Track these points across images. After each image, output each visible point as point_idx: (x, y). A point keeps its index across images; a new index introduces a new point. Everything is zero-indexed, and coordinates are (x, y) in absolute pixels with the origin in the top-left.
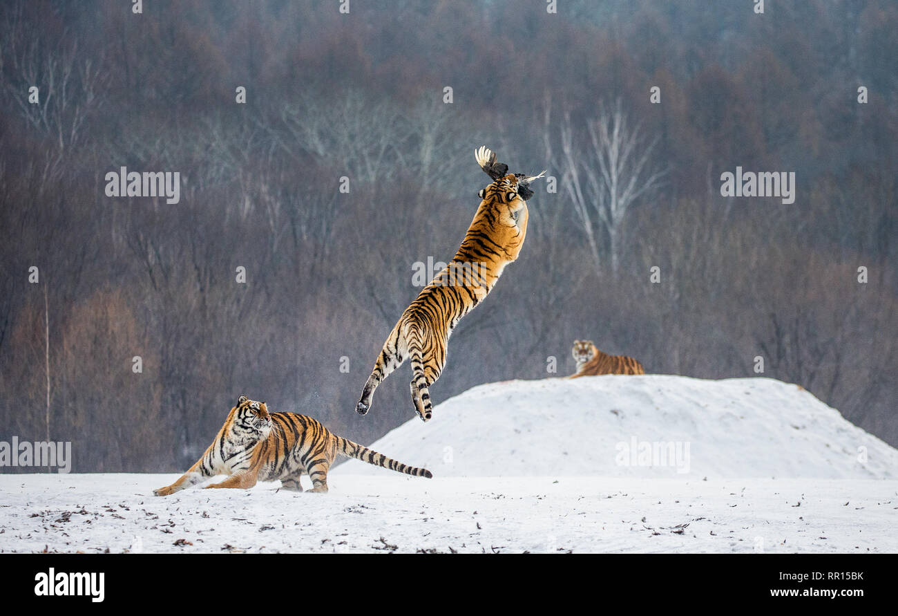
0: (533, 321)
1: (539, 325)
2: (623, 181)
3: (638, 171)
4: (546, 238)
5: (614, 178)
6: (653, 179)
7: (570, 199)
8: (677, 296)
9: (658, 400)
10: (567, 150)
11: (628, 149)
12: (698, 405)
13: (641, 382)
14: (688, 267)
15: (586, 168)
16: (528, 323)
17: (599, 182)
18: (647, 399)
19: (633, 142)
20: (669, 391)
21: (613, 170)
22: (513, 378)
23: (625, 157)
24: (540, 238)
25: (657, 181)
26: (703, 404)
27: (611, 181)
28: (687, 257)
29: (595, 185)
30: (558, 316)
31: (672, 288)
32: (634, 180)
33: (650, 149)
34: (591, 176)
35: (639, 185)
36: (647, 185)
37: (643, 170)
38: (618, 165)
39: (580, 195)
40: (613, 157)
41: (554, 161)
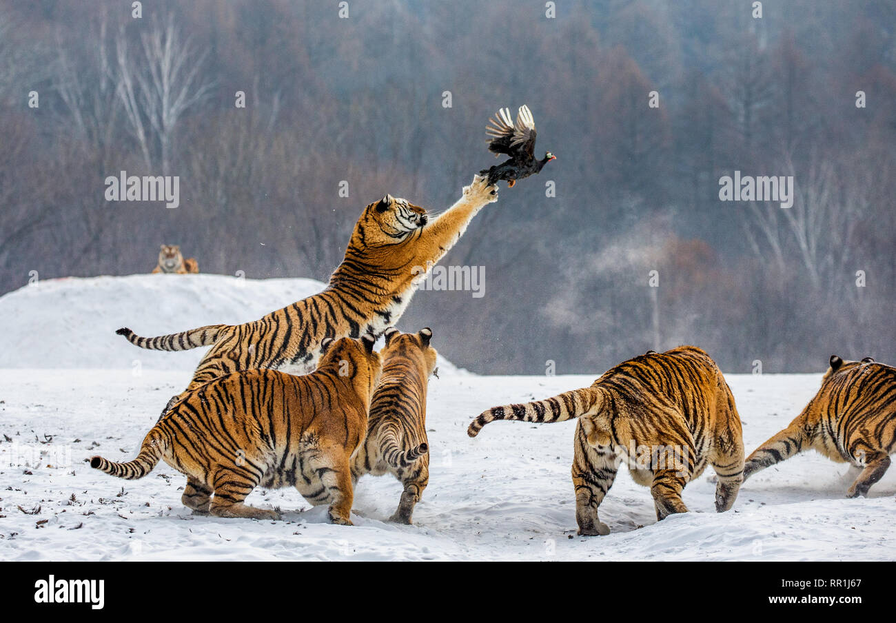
0: (88, 222)
1: (93, 226)
2: (175, 91)
3: (189, 81)
4: (102, 145)
5: (166, 88)
6: (203, 89)
7: (124, 108)
8: (224, 201)
9: (204, 298)
10: (122, 60)
11: (180, 61)
12: (241, 303)
13: (189, 281)
14: (235, 174)
15: (140, 78)
16: (83, 225)
17: (151, 91)
18: (194, 297)
19: (184, 55)
20: (215, 290)
21: (165, 80)
22: (67, 275)
23: (176, 70)
24: (96, 144)
25: (207, 92)
26: (246, 302)
27: (163, 91)
28: (233, 164)
29: (148, 95)
30: (112, 218)
31: (219, 193)
32: (184, 90)
33: (200, 62)
34: (145, 87)
35: (190, 95)
36: (197, 96)
37: (194, 82)
38: (169, 76)
39: (133, 102)
40: (165, 67)
41: (109, 72)
